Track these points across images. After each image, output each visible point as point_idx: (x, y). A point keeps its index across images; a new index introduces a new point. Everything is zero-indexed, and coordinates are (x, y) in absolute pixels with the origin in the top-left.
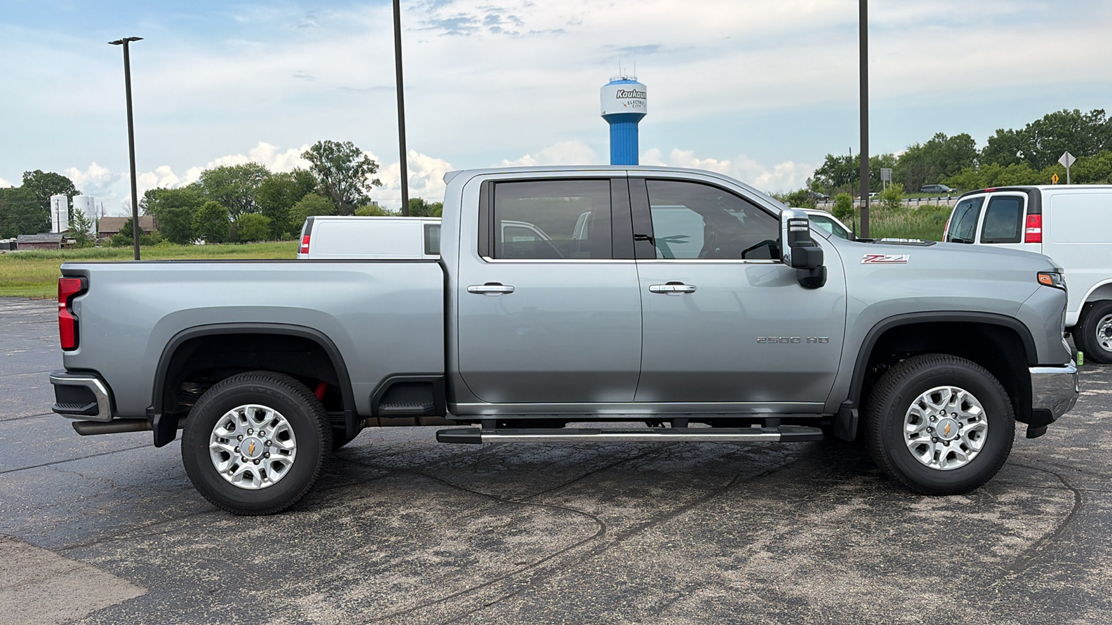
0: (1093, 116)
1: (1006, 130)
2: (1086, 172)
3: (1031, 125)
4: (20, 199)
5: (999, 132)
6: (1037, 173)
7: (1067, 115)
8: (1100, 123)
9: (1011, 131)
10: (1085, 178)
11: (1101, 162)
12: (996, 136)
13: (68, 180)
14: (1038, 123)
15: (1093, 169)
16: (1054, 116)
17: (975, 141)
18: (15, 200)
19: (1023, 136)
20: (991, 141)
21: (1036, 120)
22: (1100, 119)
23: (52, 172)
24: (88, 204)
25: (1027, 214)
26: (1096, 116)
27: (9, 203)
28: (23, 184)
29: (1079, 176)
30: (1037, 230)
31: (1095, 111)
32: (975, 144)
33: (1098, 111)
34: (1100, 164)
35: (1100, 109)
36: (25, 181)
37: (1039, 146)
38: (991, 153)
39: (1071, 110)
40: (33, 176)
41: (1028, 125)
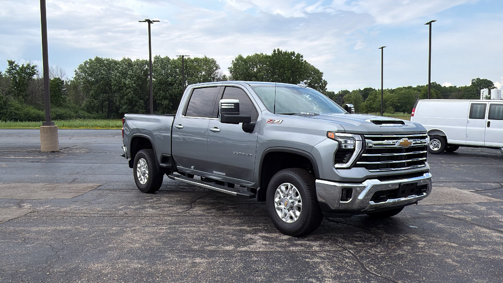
4: (470, 91)
13: (492, 82)
18: (467, 92)
23: (485, 79)
24: (498, 93)
27: (464, 93)
28: (471, 84)
36: (472, 83)
40: (476, 81)
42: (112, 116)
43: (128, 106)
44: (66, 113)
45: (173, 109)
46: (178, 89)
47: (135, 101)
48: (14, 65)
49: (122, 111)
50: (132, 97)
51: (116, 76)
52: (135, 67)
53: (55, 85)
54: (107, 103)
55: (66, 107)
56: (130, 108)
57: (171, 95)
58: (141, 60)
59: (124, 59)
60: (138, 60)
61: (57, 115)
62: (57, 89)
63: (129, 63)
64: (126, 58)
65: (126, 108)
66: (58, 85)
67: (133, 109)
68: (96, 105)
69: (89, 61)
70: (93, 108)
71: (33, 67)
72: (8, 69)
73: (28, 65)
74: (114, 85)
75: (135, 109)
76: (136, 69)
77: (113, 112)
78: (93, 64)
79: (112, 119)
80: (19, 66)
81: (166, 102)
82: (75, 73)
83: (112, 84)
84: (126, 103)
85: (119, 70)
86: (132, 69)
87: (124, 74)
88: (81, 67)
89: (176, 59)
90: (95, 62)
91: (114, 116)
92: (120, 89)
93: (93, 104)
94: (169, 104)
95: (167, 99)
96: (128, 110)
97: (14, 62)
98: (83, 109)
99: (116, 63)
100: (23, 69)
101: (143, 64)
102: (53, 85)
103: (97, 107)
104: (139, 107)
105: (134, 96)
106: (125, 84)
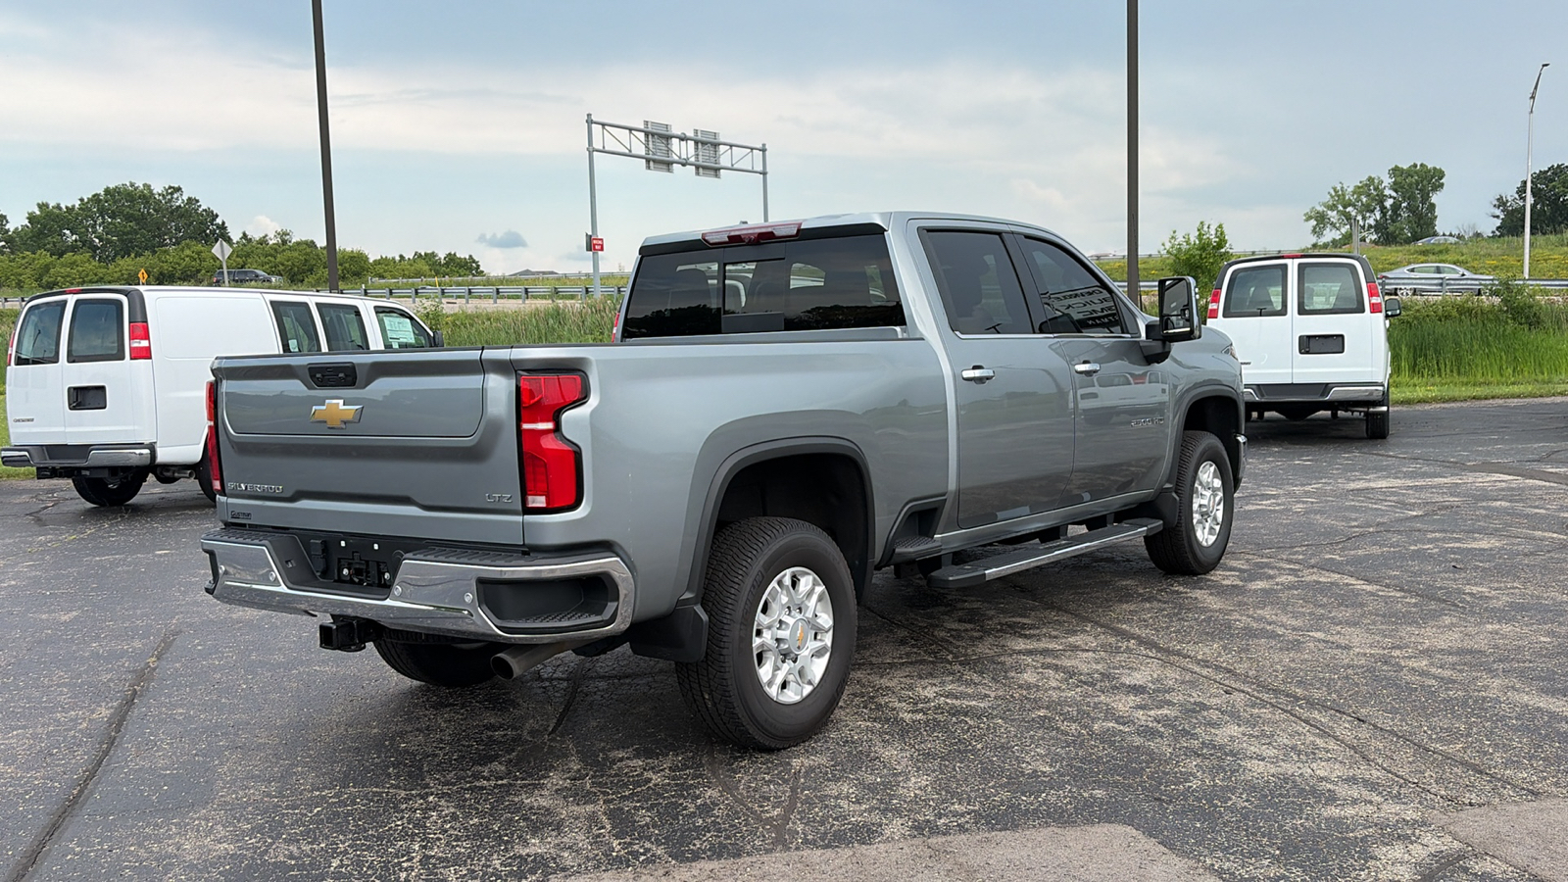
0: (168, 194)
1: (52, 204)
2: (170, 269)
3: (86, 200)
5: (42, 206)
6: (104, 268)
7: (135, 190)
8: (177, 204)
9: (58, 207)
10: (169, 277)
11: (187, 256)
12: (38, 213)
14: (96, 198)
15: (179, 264)
16: (117, 190)
17: (8, 218)
19: (77, 214)
20: (31, 218)
21: (94, 193)
22: (177, 199)
25: (130, 322)
26: (172, 194)
29: (161, 273)
30: (144, 343)
31: (170, 188)
32: (7, 222)
33: (173, 188)
34: (187, 259)
35: (176, 186)
37: (100, 229)
38: (34, 236)
39: (140, 184)
41: (82, 200)
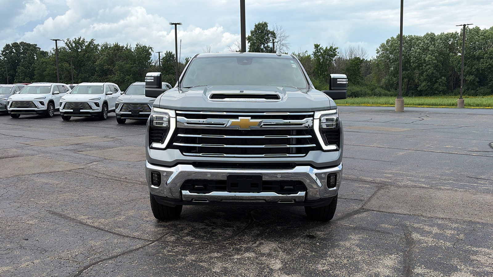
42: (410, 94)
43: (428, 82)
44: (361, 91)
45: (479, 85)
46: (487, 63)
47: (435, 77)
48: (319, 48)
49: (421, 88)
50: (433, 73)
51: (416, 52)
52: (438, 41)
53: (355, 64)
54: (407, 80)
55: (363, 85)
56: (430, 85)
57: (477, 70)
58: (446, 33)
59: (427, 34)
60: (442, 34)
61: (352, 93)
62: (356, 68)
63: (431, 38)
64: (429, 33)
65: (425, 85)
66: (357, 64)
67: (433, 86)
68: (394, 83)
69: (390, 39)
70: (392, 85)
71: (335, 50)
72: (314, 52)
73: (331, 47)
74: (413, 62)
75: (435, 87)
76: (439, 44)
77: (412, 89)
78: (394, 41)
79: (410, 96)
80: (323, 48)
81: (471, 77)
82: (377, 51)
83: (411, 61)
84: (425, 80)
85: (420, 46)
86: (434, 45)
87: (425, 50)
88: (383, 46)
89: (488, 29)
90: (396, 39)
91: (413, 93)
92: (419, 66)
93: (391, 82)
94: (474, 80)
95: (472, 75)
96: (427, 87)
97: (319, 45)
98: (382, 87)
99: (418, 39)
100: (326, 51)
101: (448, 37)
102: (352, 65)
103: (396, 84)
104: (440, 85)
105: (434, 71)
106: (425, 60)
